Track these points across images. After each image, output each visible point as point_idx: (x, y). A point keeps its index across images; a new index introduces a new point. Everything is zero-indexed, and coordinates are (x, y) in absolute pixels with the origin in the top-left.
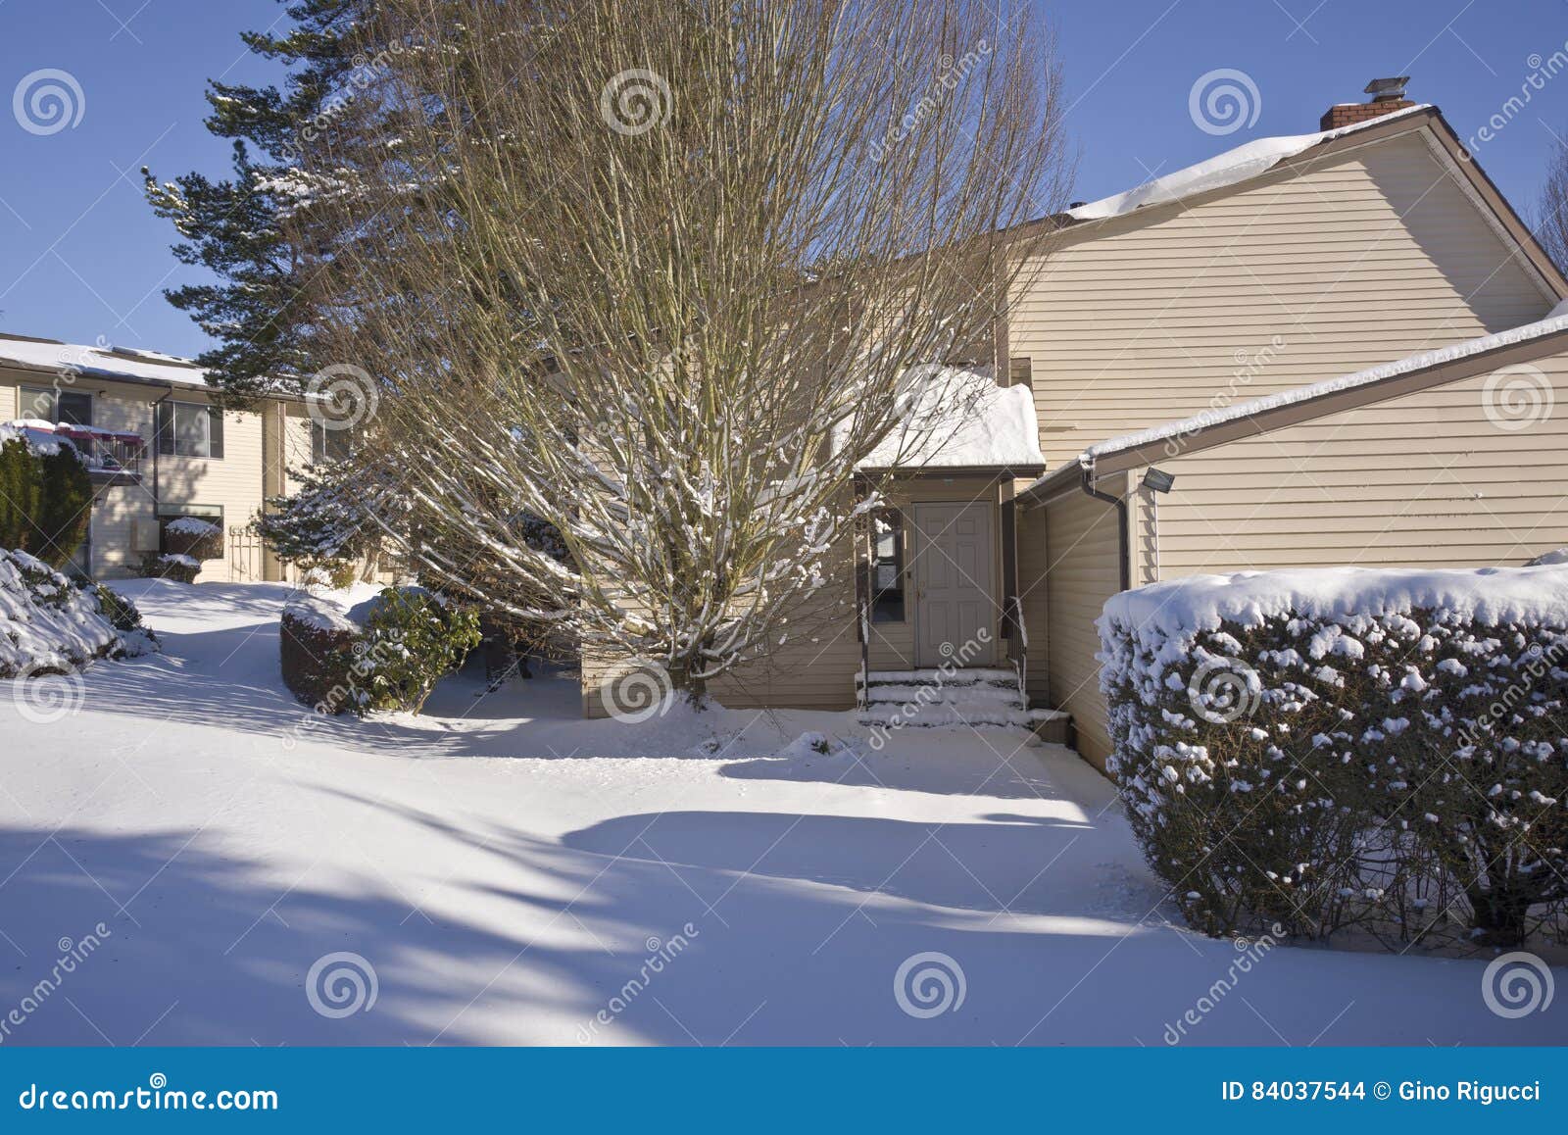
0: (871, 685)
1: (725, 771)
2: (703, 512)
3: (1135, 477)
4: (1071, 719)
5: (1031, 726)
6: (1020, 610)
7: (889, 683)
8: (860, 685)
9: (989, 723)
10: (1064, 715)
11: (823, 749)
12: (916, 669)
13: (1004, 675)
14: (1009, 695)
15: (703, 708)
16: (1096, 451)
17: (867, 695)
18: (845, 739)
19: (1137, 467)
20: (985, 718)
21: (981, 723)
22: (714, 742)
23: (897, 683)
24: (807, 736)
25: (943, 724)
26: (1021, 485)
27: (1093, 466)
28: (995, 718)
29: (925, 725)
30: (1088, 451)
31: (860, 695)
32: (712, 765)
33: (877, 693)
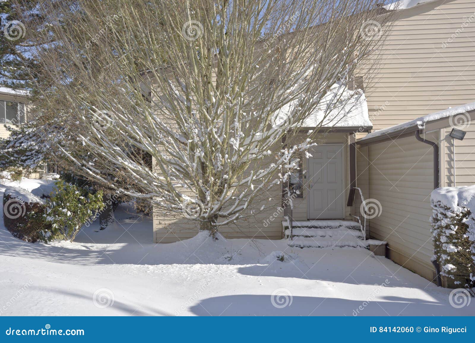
0: (293, 227)
1: (241, 271)
2: (234, 147)
3: (444, 133)
4: (387, 245)
5: (369, 248)
6: (361, 194)
7: (299, 227)
8: (287, 228)
9: (349, 246)
10: (385, 243)
11: (282, 259)
12: (308, 220)
13: (353, 224)
14: (357, 233)
15: (217, 239)
16: (426, 119)
17: (292, 232)
18: (290, 254)
19: (445, 127)
20: (347, 243)
21: (345, 246)
22: (229, 256)
23: (303, 227)
24: (274, 254)
25: (327, 246)
26: (359, 136)
27: (424, 127)
28: (352, 244)
29: (319, 247)
30: (421, 119)
31: (288, 232)
32: (233, 268)
33: (296, 232)
